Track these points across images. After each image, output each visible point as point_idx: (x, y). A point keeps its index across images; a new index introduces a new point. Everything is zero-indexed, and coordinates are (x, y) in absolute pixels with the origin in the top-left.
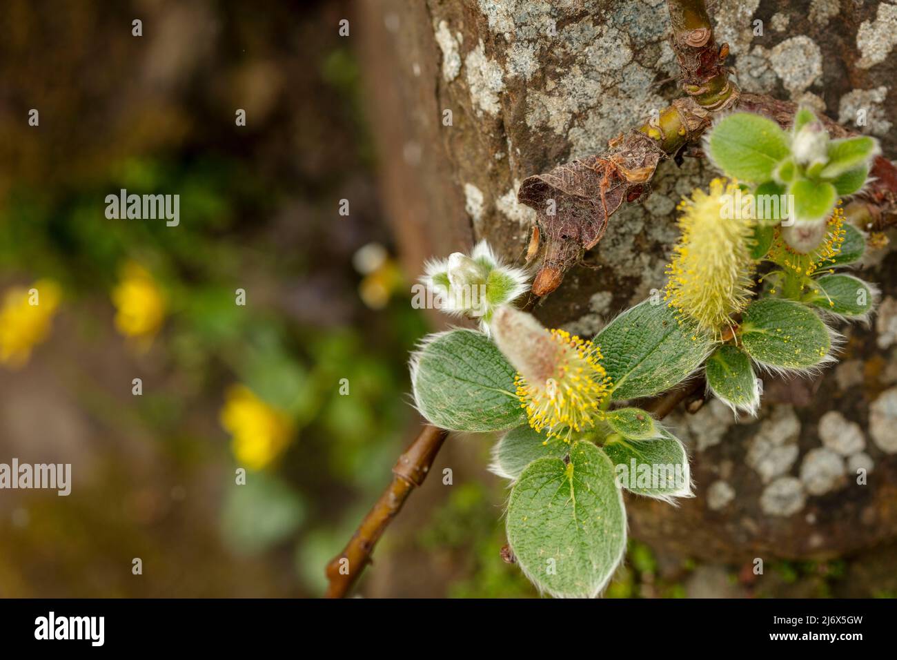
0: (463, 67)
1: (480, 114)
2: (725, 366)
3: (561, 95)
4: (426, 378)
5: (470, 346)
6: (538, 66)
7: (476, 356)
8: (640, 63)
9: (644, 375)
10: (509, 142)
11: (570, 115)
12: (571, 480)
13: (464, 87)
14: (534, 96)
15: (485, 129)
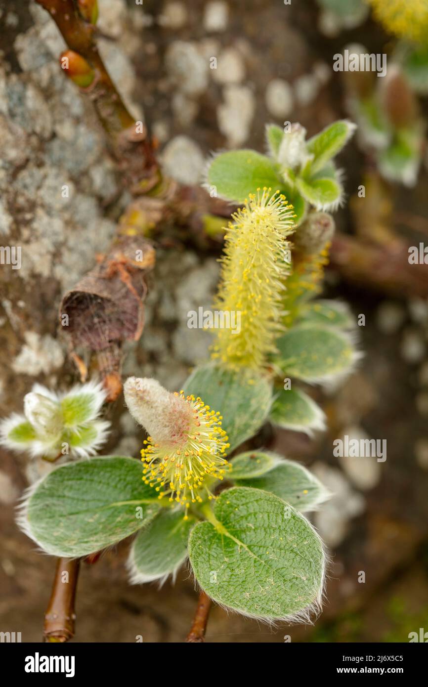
3: (37, 239)
4: (43, 528)
5: (69, 480)
6: (11, 219)
7: (77, 487)
8: (83, 193)
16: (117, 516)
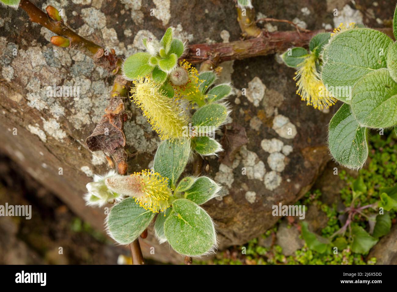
0: (45, 132)
1: (62, 141)
2: (202, 145)
3: (79, 111)
4: (116, 233)
5: (120, 210)
6: (63, 108)
7: (124, 212)
8: (95, 81)
9: (177, 169)
10: (78, 141)
11: (88, 115)
12: (182, 218)
13: (51, 138)
14: (71, 119)
15: (68, 144)
16: (142, 220)
